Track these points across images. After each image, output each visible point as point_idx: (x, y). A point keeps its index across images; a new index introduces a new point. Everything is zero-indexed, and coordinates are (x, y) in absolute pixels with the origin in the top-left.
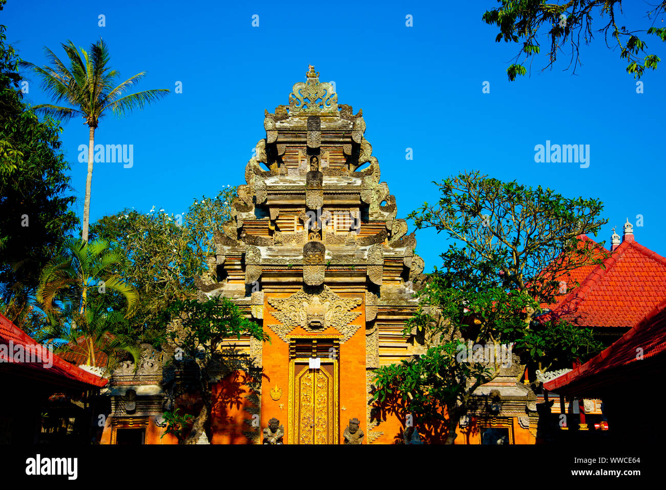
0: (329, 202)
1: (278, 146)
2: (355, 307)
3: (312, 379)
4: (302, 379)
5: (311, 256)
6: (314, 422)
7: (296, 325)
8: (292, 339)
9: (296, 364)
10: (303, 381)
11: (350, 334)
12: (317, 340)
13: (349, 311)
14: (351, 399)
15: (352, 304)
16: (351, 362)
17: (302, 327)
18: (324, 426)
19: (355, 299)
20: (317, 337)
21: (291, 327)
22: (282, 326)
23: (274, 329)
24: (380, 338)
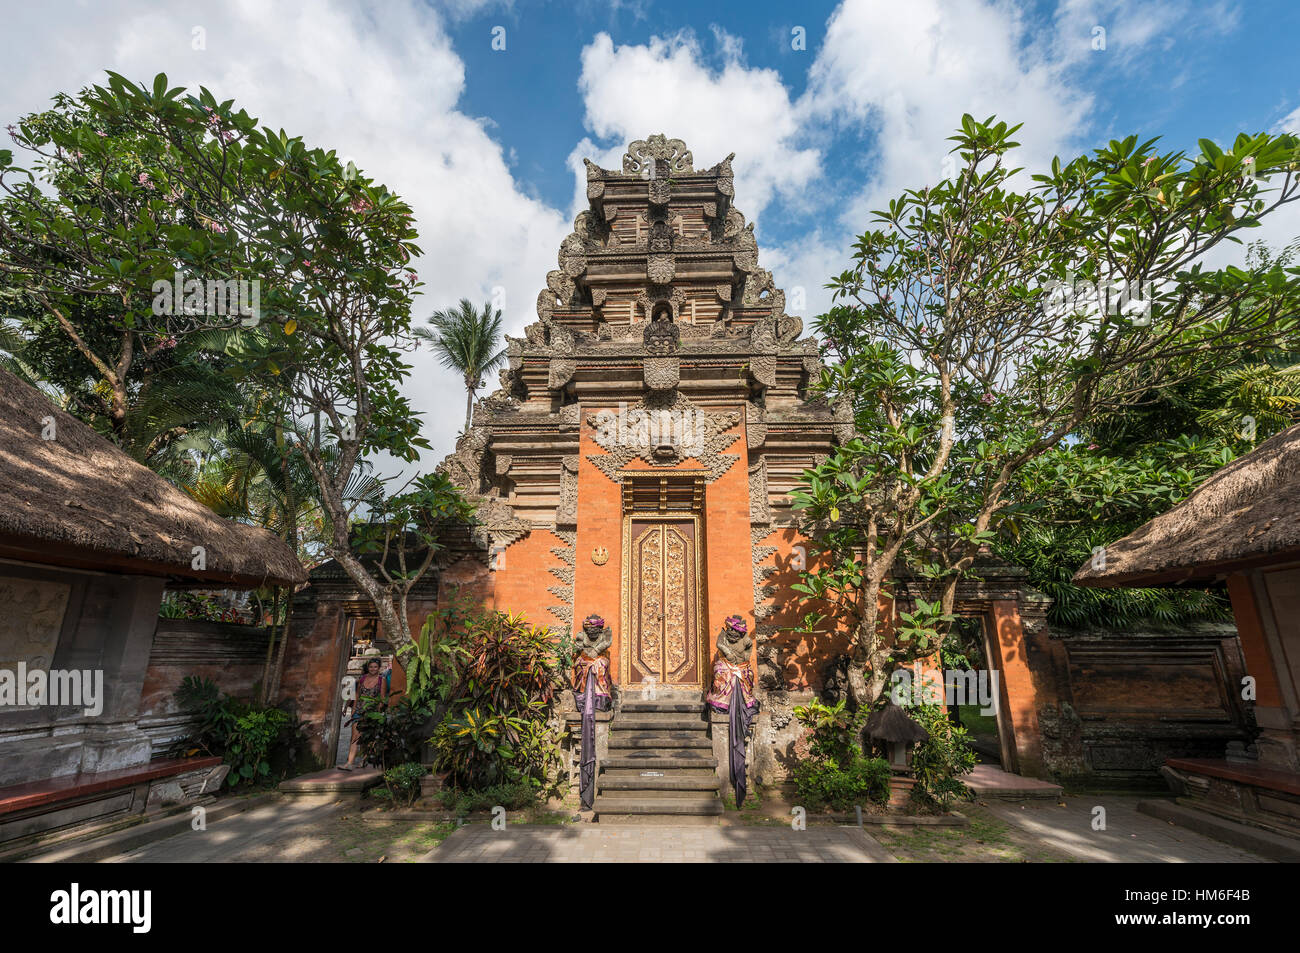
0: (685, 275)
1: (606, 208)
2: (730, 428)
3: (660, 544)
4: (644, 545)
5: (657, 343)
6: (663, 611)
7: (633, 455)
8: (627, 479)
9: (635, 521)
10: (646, 548)
11: (723, 468)
12: (668, 478)
13: (719, 433)
14: (727, 571)
15: (725, 422)
16: (725, 512)
17: (642, 459)
18: (680, 618)
19: (729, 413)
20: (667, 474)
21: (624, 459)
22: (610, 457)
23: (597, 462)
24: (770, 479)
